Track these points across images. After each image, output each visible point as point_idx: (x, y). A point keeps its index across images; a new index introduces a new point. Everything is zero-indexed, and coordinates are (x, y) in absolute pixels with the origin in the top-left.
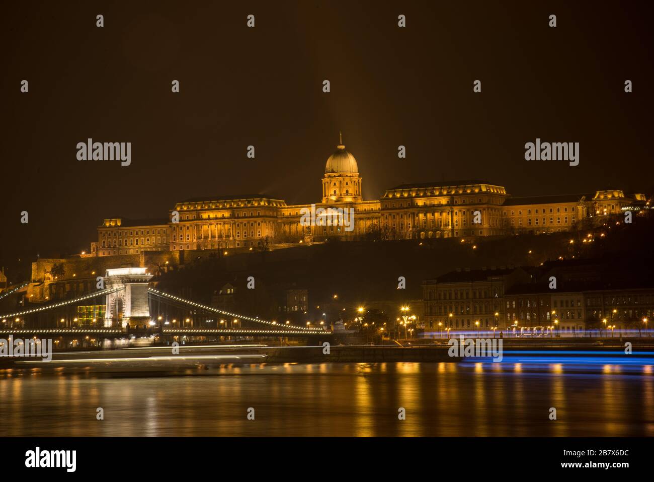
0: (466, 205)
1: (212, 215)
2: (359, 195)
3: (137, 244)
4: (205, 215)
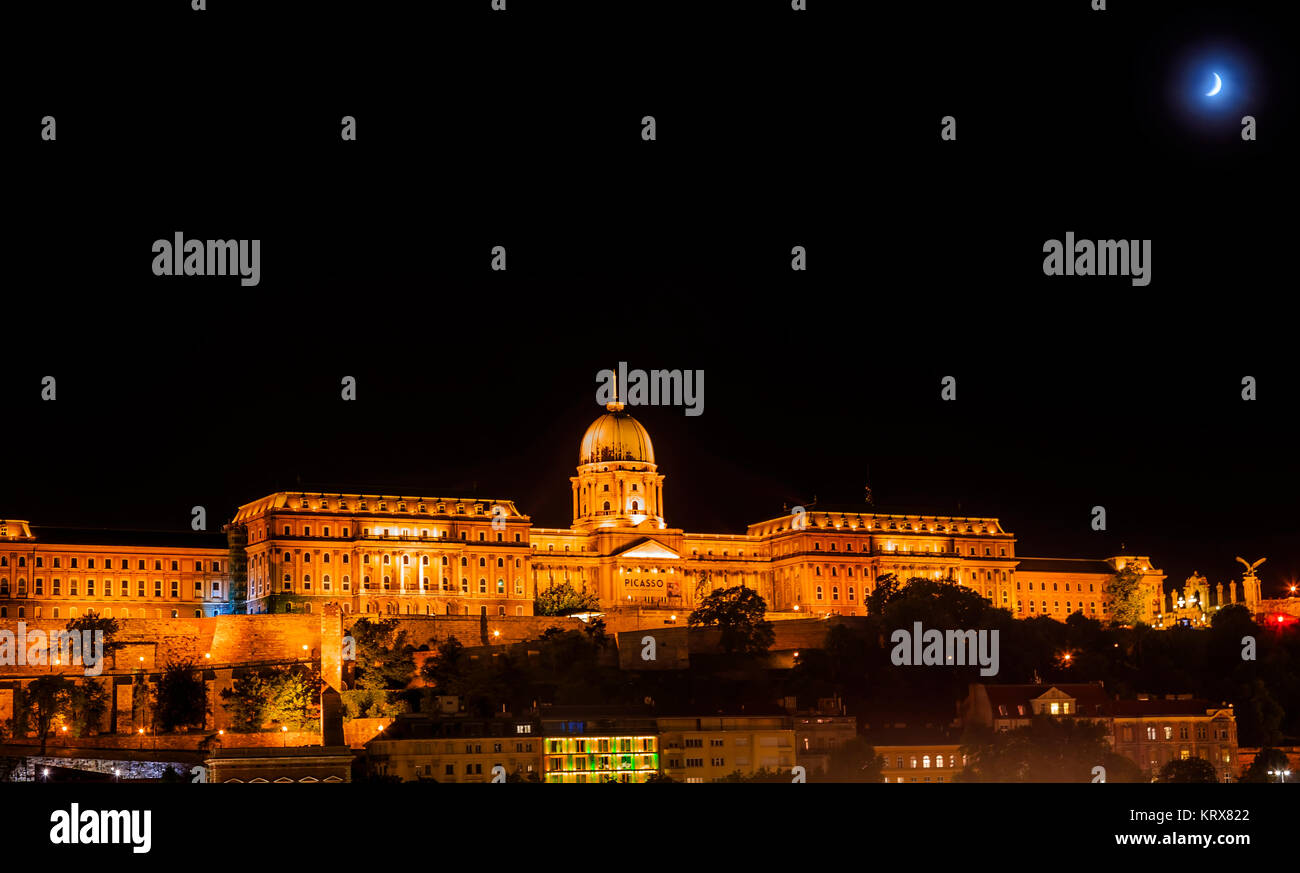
0: (979, 559)
1: (395, 531)
2: (658, 515)
3: (91, 593)
4: (376, 530)
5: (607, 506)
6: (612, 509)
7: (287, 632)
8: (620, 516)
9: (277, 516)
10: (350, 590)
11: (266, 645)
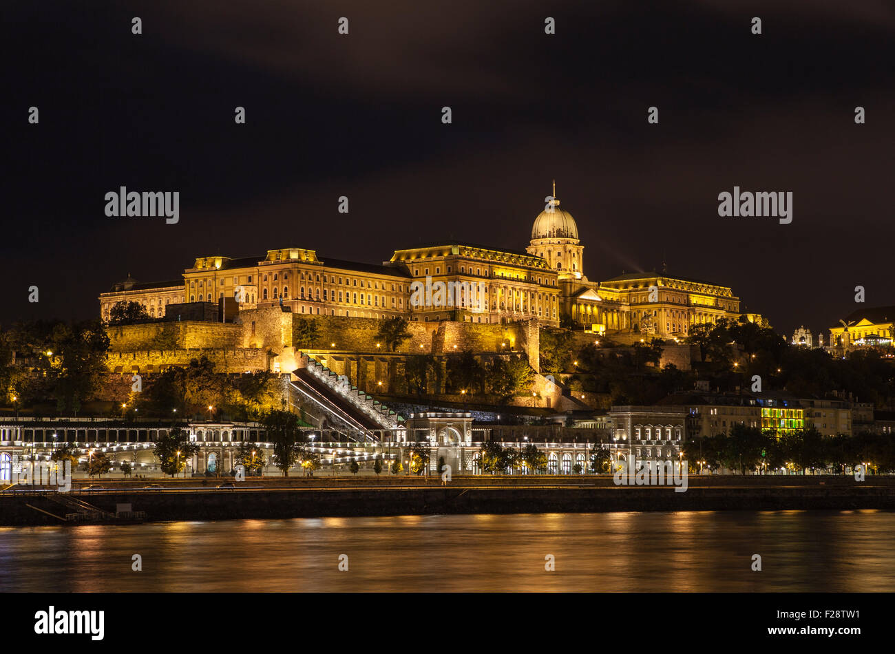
1: (506, 273)
4: (499, 272)
5: (559, 265)
6: (562, 267)
7: (483, 334)
8: (568, 272)
9: (459, 260)
10: (488, 310)
11: (473, 341)
